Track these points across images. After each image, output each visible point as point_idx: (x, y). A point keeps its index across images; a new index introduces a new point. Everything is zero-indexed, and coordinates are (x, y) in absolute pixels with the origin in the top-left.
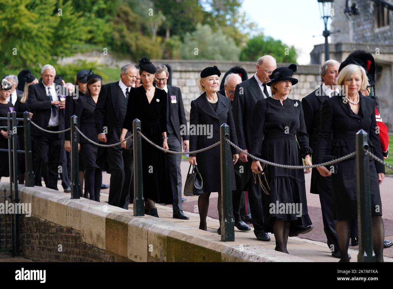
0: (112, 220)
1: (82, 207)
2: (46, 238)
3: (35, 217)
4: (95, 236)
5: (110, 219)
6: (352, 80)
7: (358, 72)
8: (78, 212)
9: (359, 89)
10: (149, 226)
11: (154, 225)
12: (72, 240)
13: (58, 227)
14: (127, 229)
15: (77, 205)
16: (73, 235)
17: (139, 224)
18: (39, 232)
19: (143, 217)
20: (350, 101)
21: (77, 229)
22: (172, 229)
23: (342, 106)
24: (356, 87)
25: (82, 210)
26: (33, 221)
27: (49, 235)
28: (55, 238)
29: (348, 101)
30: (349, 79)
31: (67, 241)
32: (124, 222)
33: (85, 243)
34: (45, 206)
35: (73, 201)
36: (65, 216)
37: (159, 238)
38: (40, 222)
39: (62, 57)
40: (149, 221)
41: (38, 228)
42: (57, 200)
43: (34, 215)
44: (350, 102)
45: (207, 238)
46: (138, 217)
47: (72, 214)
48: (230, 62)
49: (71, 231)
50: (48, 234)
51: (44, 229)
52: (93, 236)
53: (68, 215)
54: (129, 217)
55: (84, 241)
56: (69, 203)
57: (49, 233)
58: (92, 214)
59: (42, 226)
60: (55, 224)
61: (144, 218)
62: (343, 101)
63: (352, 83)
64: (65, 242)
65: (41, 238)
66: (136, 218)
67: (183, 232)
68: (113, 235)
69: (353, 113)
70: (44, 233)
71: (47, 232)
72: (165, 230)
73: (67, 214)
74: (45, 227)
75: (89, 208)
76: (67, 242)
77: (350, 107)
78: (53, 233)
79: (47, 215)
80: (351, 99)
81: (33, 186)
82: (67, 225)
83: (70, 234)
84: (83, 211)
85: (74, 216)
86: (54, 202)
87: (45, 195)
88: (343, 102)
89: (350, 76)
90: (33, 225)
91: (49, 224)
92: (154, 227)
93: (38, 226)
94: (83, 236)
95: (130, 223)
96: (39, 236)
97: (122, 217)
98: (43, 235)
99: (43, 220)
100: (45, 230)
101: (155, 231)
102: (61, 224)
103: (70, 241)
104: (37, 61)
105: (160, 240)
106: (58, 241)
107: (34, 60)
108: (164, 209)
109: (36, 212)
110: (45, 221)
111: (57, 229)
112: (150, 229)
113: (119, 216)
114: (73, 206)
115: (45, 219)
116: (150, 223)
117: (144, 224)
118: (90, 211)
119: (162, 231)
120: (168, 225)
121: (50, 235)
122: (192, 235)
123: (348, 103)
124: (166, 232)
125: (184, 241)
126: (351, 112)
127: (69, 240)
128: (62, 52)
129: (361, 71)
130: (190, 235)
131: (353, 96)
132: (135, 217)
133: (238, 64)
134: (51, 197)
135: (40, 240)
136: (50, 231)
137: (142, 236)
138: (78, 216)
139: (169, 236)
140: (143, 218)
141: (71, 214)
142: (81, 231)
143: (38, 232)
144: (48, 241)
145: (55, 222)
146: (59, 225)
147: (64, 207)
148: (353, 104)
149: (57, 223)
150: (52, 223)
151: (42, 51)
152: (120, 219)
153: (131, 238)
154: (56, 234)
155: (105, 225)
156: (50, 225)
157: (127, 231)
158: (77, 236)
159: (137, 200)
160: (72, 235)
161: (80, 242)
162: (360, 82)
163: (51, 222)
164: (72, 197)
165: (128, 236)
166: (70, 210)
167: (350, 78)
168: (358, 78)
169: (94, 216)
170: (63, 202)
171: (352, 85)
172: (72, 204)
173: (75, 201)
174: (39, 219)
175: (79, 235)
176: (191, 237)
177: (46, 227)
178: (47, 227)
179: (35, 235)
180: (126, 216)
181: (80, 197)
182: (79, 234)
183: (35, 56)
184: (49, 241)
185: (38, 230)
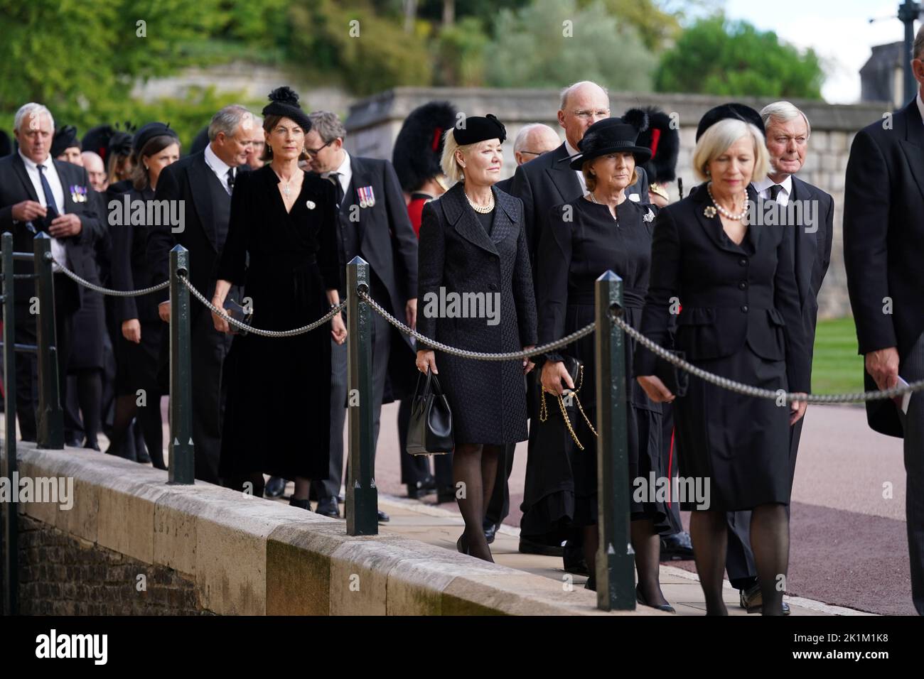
0: (286, 545)
1: (200, 506)
2: (94, 597)
3: (65, 535)
4: (235, 592)
5: (279, 543)
6: (729, 159)
7: (744, 139)
8: (188, 523)
9: (747, 182)
10: (391, 564)
11: (404, 561)
12: (171, 602)
13: (131, 564)
14: (329, 572)
15: (186, 502)
16: (174, 588)
17: (362, 559)
18: (77, 579)
19: (375, 537)
20: (723, 211)
21: (185, 571)
22: (456, 574)
23: (701, 225)
24: (738, 177)
25: (200, 515)
26: (60, 548)
27: (104, 587)
28: (121, 598)
29: (718, 212)
30: (723, 158)
31: (155, 605)
32: (318, 551)
33: (207, 610)
34: (94, 506)
35: (175, 492)
36: (151, 533)
37: (418, 599)
38: (78, 551)
39: (146, 79)
40: (390, 549)
41: (73, 568)
42: (129, 486)
43: (63, 531)
44: (723, 215)
45: (557, 600)
46: (360, 537)
47: (171, 527)
48: (628, 94)
49: (167, 576)
50: (102, 584)
51: (92, 569)
52: (231, 591)
53: (158, 533)
54: (335, 537)
55: (205, 606)
56: (162, 497)
57: (105, 583)
58: (228, 529)
59: (86, 562)
60: (122, 555)
61: (378, 540)
62: (704, 212)
63: (730, 167)
64: (150, 608)
65: (81, 595)
66: (354, 541)
67: (488, 583)
68: (287, 589)
69: (730, 242)
70: (90, 581)
71: (99, 580)
72: (436, 575)
73: (158, 529)
74: (94, 564)
75: (220, 511)
76: (156, 608)
77: (721, 225)
78: (117, 583)
79: (99, 530)
80: (728, 205)
81: (60, 447)
82: (155, 560)
83: (166, 584)
84: (203, 519)
85: (176, 535)
86: (122, 494)
87: (94, 474)
88: (705, 214)
89: (726, 150)
90: (59, 561)
91: (105, 555)
92: (406, 568)
93: (72, 560)
94: (203, 592)
95: (337, 555)
96: (75, 589)
97: (314, 536)
98: (88, 587)
99: (87, 544)
100: (94, 574)
101: (407, 577)
102: (137, 557)
103: (163, 606)
104: (73, 89)
105: (422, 604)
106: (130, 606)
107: (65, 84)
108: (435, 514)
109: (67, 521)
110: (92, 549)
111: (126, 571)
112: (393, 572)
113: (306, 534)
114: (174, 506)
115: (95, 541)
116: (394, 556)
117: (377, 559)
118: (222, 521)
119: (429, 579)
120: (443, 562)
121: (108, 587)
122: (514, 592)
123: (717, 216)
124: (439, 582)
125: (490, 609)
126: (722, 239)
127: (161, 602)
128: (144, 64)
129: (754, 137)
130: (507, 590)
131: (732, 199)
132: (350, 537)
133: (649, 100)
134: (112, 477)
135: (78, 603)
136: (107, 575)
137: (371, 594)
138: (187, 535)
139: (447, 592)
140: (374, 540)
141: (168, 528)
142: (196, 576)
143: (73, 579)
144: (101, 605)
145: (122, 552)
146: (134, 559)
147: (149, 509)
148: (732, 219)
149: (128, 554)
150: (113, 555)
151: (88, 61)
152: (308, 543)
153: (340, 599)
154: (126, 585)
155: (265, 560)
156: (108, 558)
157: (328, 579)
158: (186, 590)
159: (356, 489)
160: (170, 588)
161: (194, 608)
162: (749, 166)
163: (110, 550)
164: (172, 479)
165: (332, 591)
166: (164, 517)
167: (726, 155)
168: (744, 155)
169: (233, 534)
170: (145, 492)
171: (729, 171)
172: (171, 498)
173: (180, 492)
174: (76, 543)
175: (190, 589)
176: (512, 598)
177: (96, 566)
178: (100, 564)
179: (65, 587)
180: (327, 536)
181: (195, 480)
182: (191, 585)
183: (69, 74)
184: (104, 606)
185: (74, 574)
